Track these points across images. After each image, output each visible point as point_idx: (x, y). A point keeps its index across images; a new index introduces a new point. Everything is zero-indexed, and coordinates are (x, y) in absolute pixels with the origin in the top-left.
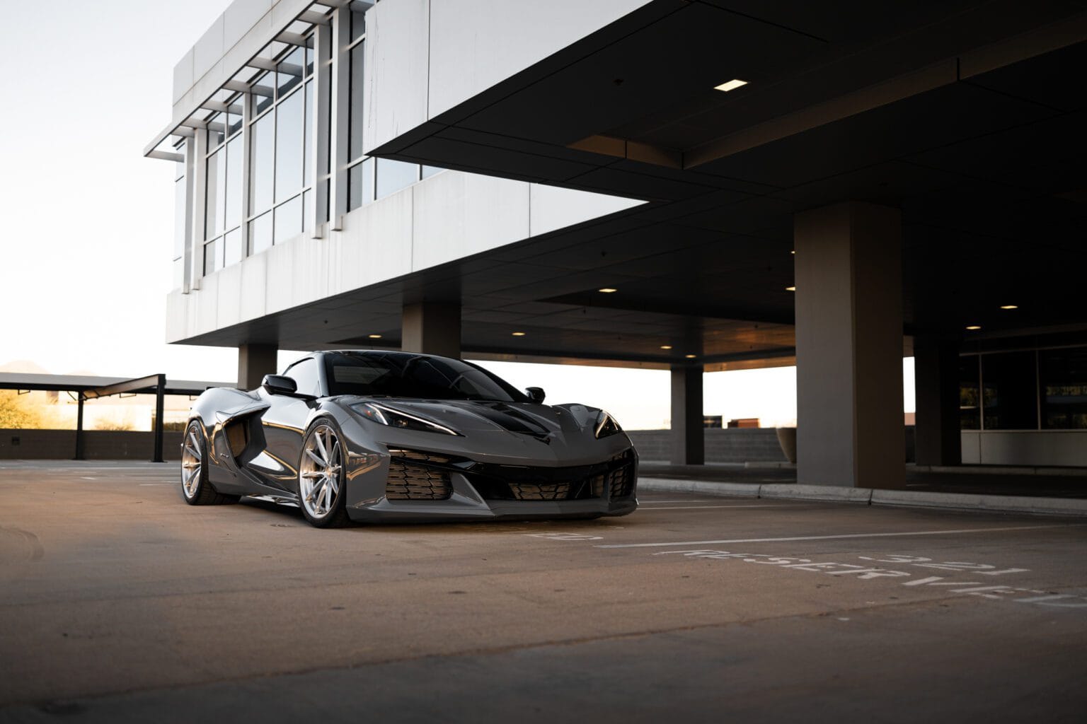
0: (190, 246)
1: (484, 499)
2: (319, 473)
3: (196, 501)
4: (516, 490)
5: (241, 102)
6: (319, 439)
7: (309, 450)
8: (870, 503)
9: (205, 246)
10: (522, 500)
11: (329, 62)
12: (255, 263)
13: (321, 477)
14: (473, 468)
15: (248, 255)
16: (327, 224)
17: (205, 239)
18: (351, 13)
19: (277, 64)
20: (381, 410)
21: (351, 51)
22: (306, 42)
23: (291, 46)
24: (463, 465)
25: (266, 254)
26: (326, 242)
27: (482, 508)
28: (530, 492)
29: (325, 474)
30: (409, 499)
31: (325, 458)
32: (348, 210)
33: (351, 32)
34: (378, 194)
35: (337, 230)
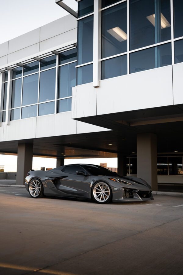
1: (141, 198)
3: (38, 197)
4: (144, 196)
6: (99, 185)
7: (95, 187)
8: (157, 194)
11: (6, 82)
13: (99, 193)
14: (138, 192)
16: (3, 123)
20: (118, 180)
21: (13, 81)
24: (137, 191)
26: (3, 127)
29: (101, 193)
30: (126, 198)
31: (101, 189)
32: (11, 120)
33: (13, 76)
34: (22, 118)
35: (8, 125)
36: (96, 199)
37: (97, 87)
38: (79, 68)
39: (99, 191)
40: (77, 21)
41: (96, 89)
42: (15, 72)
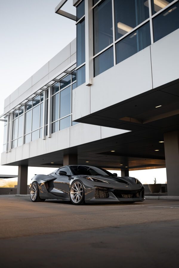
0: (9, 141)
1: (117, 198)
2: (75, 193)
3: (35, 201)
4: (123, 196)
5: (23, 108)
6: (75, 185)
7: (73, 188)
9: (12, 141)
10: (124, 198)
11: (47, 99)
12: (26, 145)
13: (76, 194)
14: (114, 190)
15: (24, 144)
16: (47, 136)
17: (12, 140)
18: (53, 88)
19: (33, 99)
20: (92, 178)
21: (53, 96)
22: (41, 94)
23: (37, 95)
24: (112, 190)
25: (30, 143)
26: (46, 140)
27: (117, 199)
28: (126, 196)
29: (77, 193)
30: (100, 198)
31: (77, 189)
32: (52, 133)
33: (53, 92)
34: (60, 129)
35: (49, 138)
36: (73, 200)
37: (89, 85)
38: (78, 70)
39: (76, 192)
40: (76, 25)
41: (89, 87)
42: (54, 89)
